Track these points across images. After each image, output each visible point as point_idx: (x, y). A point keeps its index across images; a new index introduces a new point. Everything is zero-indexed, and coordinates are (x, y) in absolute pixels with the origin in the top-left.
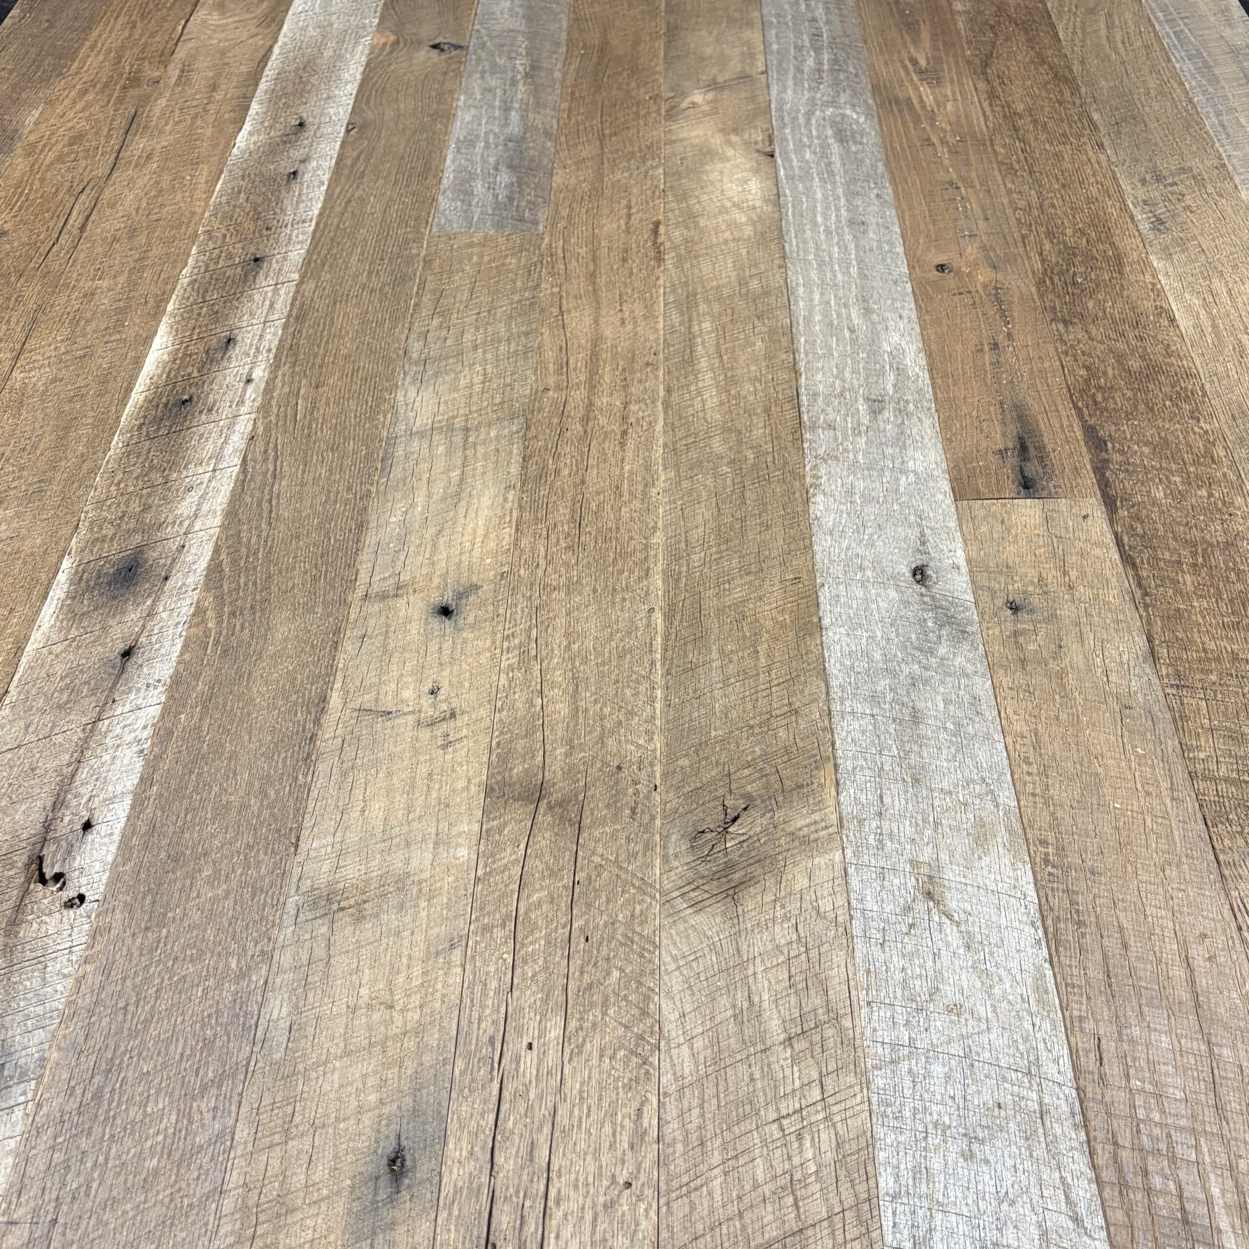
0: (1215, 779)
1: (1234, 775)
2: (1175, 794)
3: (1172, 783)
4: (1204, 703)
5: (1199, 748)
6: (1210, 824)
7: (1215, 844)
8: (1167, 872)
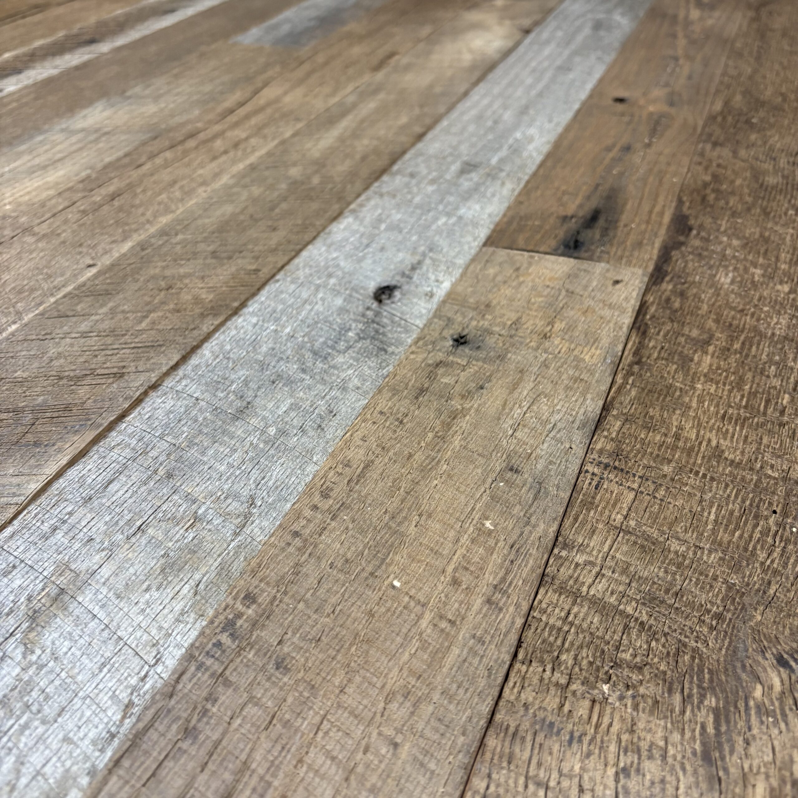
0: (576, 596)
1: (613, 600)
2: (498, 596)
3: (503, 580)
4: (632, 495)
5: (582, 548)
6: (520, 656)
7: (507, 691)
8: (394, 706)
